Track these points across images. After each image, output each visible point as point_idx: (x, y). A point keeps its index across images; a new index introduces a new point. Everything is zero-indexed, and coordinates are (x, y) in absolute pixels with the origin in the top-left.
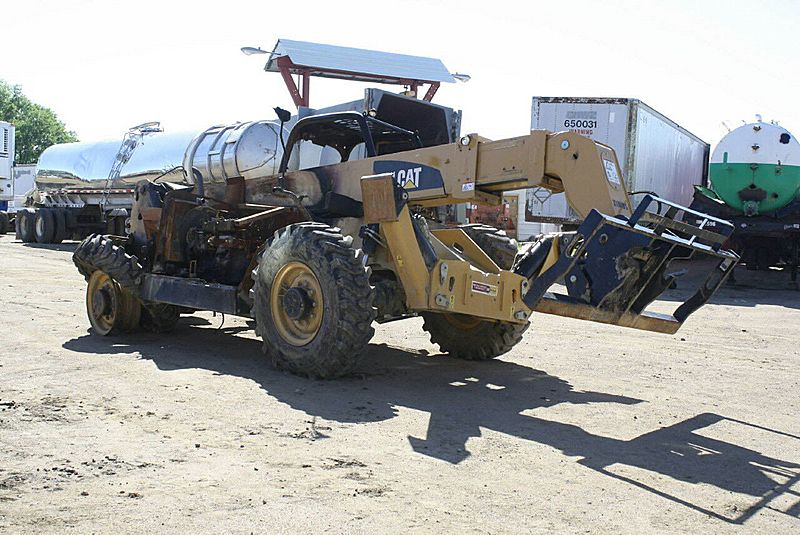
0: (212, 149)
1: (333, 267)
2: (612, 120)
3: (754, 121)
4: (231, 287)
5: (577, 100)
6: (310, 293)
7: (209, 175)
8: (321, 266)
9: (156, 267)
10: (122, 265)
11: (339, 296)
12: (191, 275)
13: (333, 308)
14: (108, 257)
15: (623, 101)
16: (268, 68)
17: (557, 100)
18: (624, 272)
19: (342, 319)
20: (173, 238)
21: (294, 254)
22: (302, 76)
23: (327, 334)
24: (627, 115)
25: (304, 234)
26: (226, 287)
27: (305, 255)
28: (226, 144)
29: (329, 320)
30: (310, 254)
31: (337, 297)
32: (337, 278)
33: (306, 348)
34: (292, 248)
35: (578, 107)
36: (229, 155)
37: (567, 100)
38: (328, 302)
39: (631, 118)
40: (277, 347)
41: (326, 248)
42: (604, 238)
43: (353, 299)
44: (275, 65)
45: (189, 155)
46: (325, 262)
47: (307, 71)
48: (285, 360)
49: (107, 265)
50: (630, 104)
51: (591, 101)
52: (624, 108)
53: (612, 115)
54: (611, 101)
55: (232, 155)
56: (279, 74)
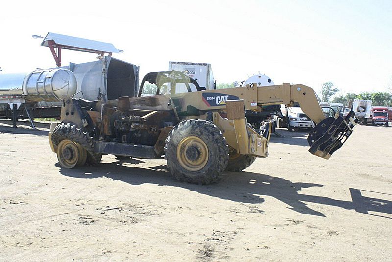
0: (38, 80)
1: (215, 138)
2: (201, 71)
3: (258, 74)
4: (150, 147)
5: (187, 63)
6: (199, 149)
7: (37, 92)
8: (209, 138)
9: (101, 138)
10: (84, 137)
11: (219, 149)
12: (123, 141)
13: (215, 155)
14: (76, 134)
15: (205, 64)
16: (43, 44)
17: (179, 63)
18: (335, 138)
19: (219, 160)
20: (108, 125)
21: (192, 132)
22: (58, 49)
23: (212, 166)
24: (207, 70)
25: (198, 124)
26: (147, 147)
27: (199, 133)
28: (46, 78)
29: (213, 160)
30: (202, 133)
31: (218, 151)
32: (217, 143)
33: (199, 172)
34: (191, 130)
35: (187, 66)
36: (48, 83)
37: (183, 63)
38: (213, 153)
39: (208, 71)
40: (181, 172)
41: (211, 130)
42: (324, 125)
43: (224, 151)
44: (46, 43)
45: (25, 82)
46: (211, 136)
47: (60, 47)
48: (186, 177)
49: (76, 137)
50: (208, 66)
51: (193, 64)
52: (206, 67)
53: (201, 70)
54: (201, 64)
55: (50, 83)
56: (49, 48)
